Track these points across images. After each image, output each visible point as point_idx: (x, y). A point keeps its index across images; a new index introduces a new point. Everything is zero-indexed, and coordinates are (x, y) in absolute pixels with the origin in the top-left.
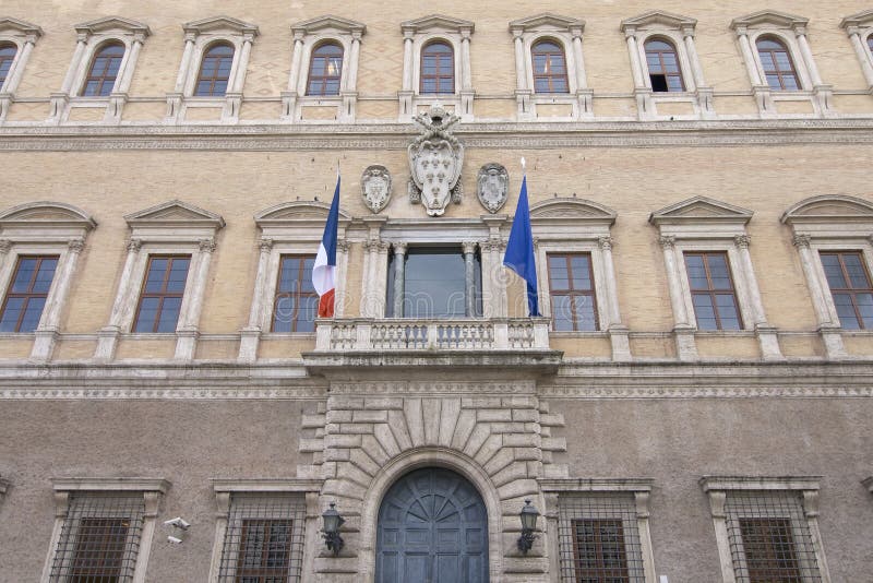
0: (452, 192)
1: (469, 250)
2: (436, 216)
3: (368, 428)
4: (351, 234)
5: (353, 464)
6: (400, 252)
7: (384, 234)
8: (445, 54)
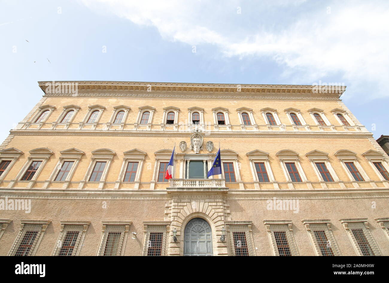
0: (200, 147)
1: (205, 162)
2: (197, 153)
3: (182, 207)
4: (177, 157)
5: (179, 217)
6: (188, 162)
7: (185, 157)
8: (198, 115)
